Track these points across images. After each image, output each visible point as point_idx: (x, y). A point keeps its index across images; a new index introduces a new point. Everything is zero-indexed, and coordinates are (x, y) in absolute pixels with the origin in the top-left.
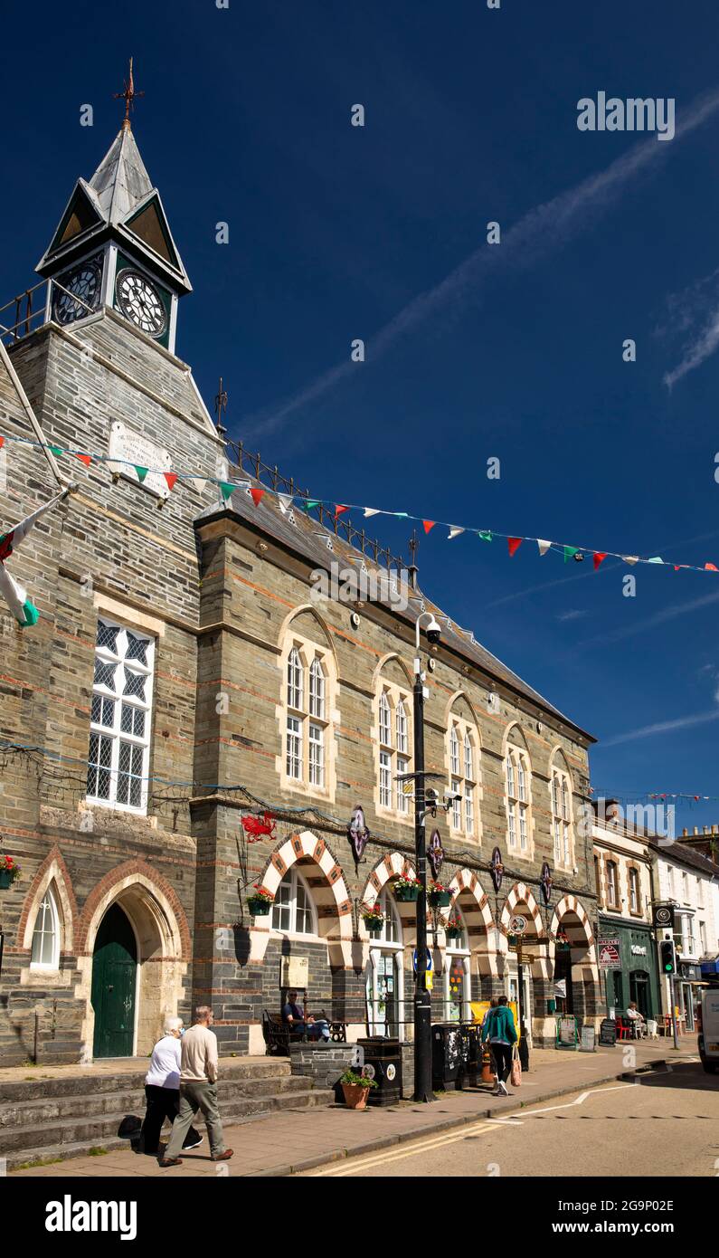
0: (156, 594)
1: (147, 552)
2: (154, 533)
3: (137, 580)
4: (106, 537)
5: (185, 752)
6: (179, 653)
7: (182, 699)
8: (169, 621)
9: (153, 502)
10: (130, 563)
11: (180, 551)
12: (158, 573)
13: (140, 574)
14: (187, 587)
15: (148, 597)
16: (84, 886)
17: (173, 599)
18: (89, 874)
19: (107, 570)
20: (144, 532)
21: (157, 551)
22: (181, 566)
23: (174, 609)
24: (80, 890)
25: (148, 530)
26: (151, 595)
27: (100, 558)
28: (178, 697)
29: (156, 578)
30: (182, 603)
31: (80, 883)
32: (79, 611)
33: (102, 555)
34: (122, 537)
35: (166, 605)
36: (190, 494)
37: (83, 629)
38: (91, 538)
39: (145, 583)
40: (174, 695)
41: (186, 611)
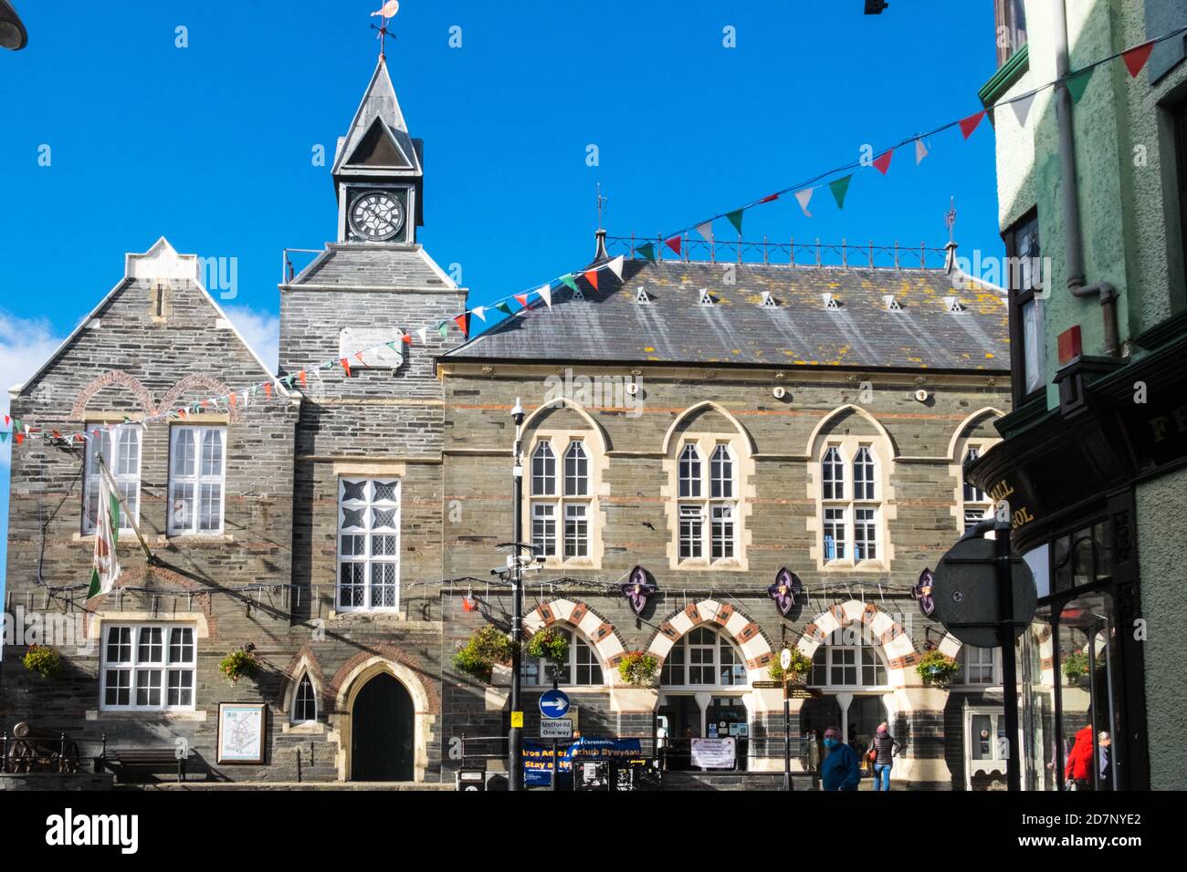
0: (394, 445)
1: (384, 416)
2: (389, 398)
3: (375, 441)
4: (343, 420)
5: (433, 558)
6: (424, 483)
7: (427, 518)
8: (409, 463)
9: (387, 374)
10: (367, 430)
11: (418, 402)
12: (395, 428)
13: (378, 435)
14: (430, 428)
15: (387, 450)
16: (331, 668)
17: (413, 443)
18: (335, 660)
19: (344, 444)
20: (379, 401)
21: (394, 411)
22: (419, 413)
23: (416, 450)
24: (326, 671)
25: (384, 398)
26: (389, 448)
27: (337, 438)
28: (423, 517)
29: (395, 433)
30: (424, 443)
31: (327, 667)
32: (320, 482)
33: (339, 434)
34: (358, 414)
35: (407, 450)
36: (429, 351)
37: (325, 493)
38: (328, 426)
39: (383, 440)
40: (418, 517)
41: (428, 448)
